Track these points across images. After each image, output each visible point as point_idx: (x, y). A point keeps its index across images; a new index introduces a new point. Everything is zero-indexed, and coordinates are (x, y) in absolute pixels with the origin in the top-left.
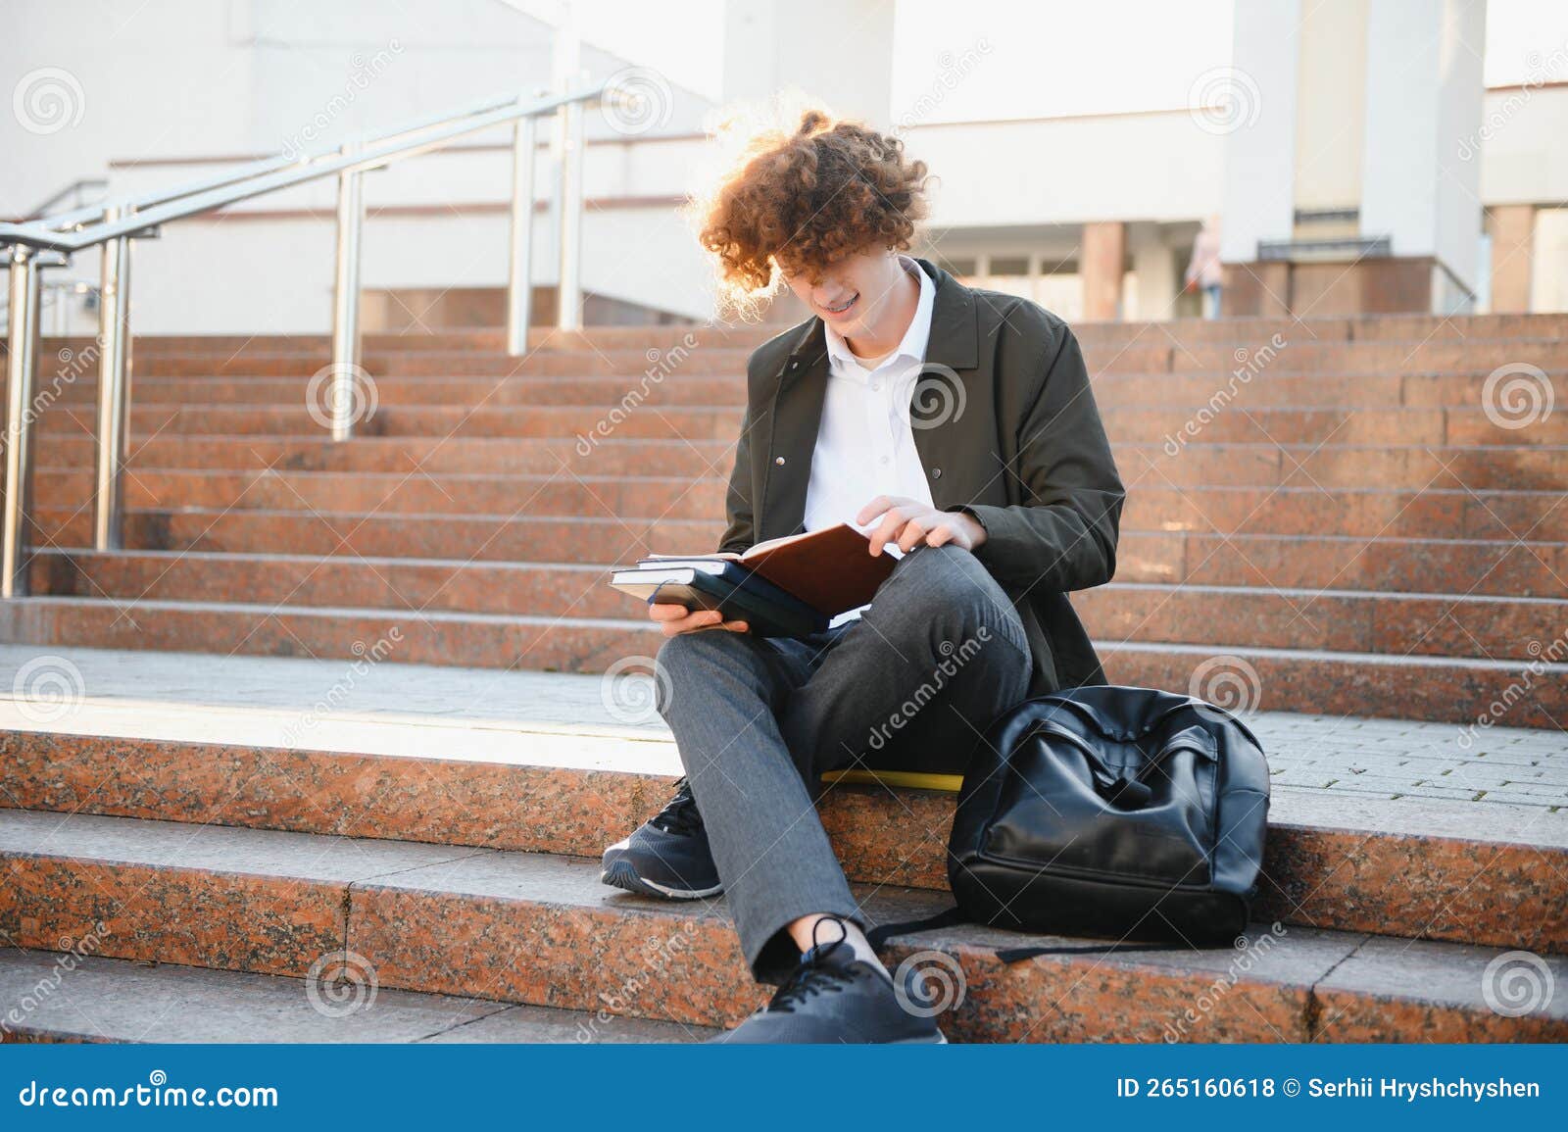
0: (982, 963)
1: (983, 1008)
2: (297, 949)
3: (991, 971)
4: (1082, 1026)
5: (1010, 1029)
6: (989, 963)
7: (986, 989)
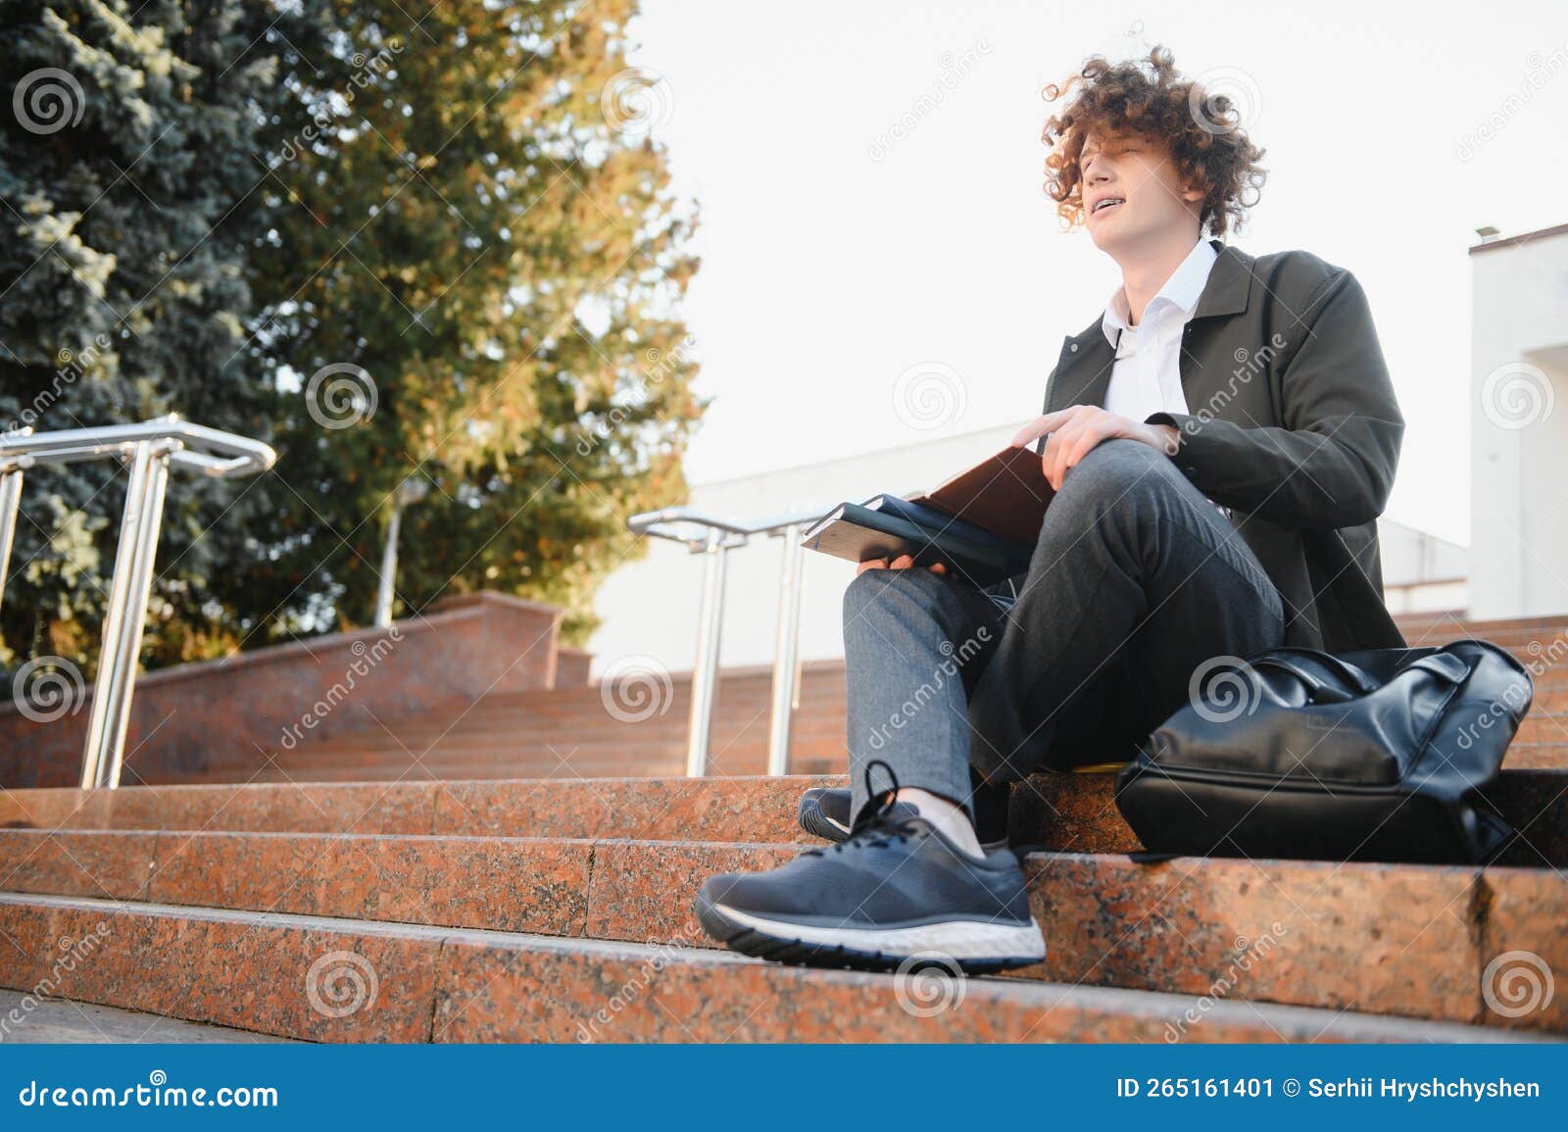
0: (1119, 870)
1: (1119, 924)
2: (554, 907)
3: (1127, 880)
4: (1221, 937)
5: (1146, 946)
6: (1125, 870)
7: (1123, 900)
